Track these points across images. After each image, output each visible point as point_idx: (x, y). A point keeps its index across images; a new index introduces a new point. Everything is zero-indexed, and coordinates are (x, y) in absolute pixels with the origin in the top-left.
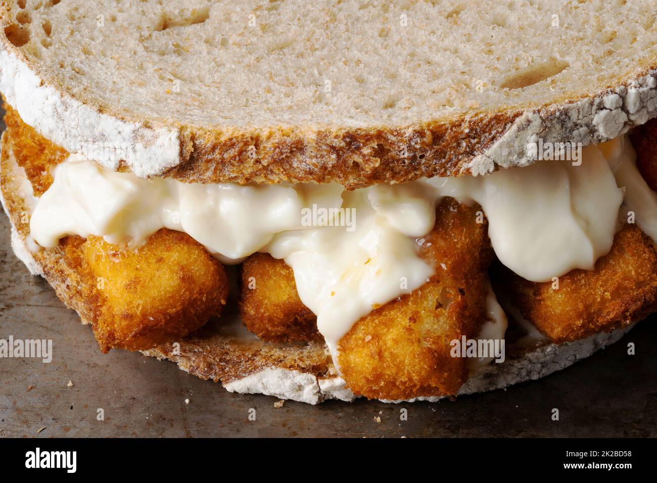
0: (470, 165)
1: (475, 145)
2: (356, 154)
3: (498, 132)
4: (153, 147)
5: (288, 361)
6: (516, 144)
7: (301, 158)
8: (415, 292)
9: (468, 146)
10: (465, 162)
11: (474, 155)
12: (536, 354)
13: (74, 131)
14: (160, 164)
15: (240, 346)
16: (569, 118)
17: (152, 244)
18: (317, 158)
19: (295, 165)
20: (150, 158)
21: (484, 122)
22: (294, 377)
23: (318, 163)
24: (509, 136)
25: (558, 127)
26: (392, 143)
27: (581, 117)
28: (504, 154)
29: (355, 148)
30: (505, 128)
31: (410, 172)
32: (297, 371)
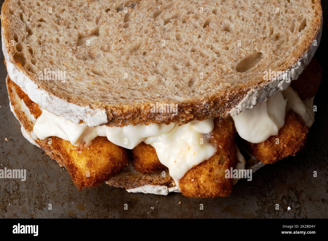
0: (230, 112)
1: (231, 104)
2: (183, 113)
3: (240, 98)
4: (95, 116)
5: (155, 182)
6: (248, 102)
7: (159, 116)
8: (210, 159)
9: (229, 105)
10: (228, 111)
11: (231, 107)
12: (255, 166)
13: (57, 108)
14: (99, 123)
15: (133, 176)
16: (269, 87)
17: (94, 144)
18: (166, 116)
19: (157, 119)
20: (94, 120)
21: (235, 95)
22: (158, 187)
23: (167, 118)
24: (245, 99)
25: (264, 92)
26: (198, 108)
27: (273, 86)
28: (243, 106)
29: (182, 111)
30: (243, 96)
31: (205, 117)
32: (159, 186)
